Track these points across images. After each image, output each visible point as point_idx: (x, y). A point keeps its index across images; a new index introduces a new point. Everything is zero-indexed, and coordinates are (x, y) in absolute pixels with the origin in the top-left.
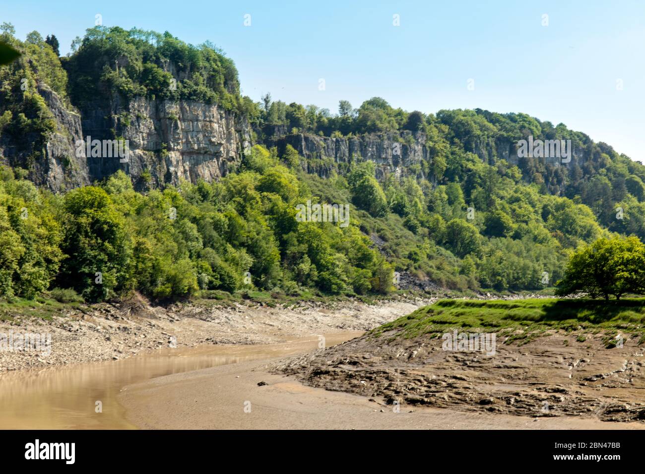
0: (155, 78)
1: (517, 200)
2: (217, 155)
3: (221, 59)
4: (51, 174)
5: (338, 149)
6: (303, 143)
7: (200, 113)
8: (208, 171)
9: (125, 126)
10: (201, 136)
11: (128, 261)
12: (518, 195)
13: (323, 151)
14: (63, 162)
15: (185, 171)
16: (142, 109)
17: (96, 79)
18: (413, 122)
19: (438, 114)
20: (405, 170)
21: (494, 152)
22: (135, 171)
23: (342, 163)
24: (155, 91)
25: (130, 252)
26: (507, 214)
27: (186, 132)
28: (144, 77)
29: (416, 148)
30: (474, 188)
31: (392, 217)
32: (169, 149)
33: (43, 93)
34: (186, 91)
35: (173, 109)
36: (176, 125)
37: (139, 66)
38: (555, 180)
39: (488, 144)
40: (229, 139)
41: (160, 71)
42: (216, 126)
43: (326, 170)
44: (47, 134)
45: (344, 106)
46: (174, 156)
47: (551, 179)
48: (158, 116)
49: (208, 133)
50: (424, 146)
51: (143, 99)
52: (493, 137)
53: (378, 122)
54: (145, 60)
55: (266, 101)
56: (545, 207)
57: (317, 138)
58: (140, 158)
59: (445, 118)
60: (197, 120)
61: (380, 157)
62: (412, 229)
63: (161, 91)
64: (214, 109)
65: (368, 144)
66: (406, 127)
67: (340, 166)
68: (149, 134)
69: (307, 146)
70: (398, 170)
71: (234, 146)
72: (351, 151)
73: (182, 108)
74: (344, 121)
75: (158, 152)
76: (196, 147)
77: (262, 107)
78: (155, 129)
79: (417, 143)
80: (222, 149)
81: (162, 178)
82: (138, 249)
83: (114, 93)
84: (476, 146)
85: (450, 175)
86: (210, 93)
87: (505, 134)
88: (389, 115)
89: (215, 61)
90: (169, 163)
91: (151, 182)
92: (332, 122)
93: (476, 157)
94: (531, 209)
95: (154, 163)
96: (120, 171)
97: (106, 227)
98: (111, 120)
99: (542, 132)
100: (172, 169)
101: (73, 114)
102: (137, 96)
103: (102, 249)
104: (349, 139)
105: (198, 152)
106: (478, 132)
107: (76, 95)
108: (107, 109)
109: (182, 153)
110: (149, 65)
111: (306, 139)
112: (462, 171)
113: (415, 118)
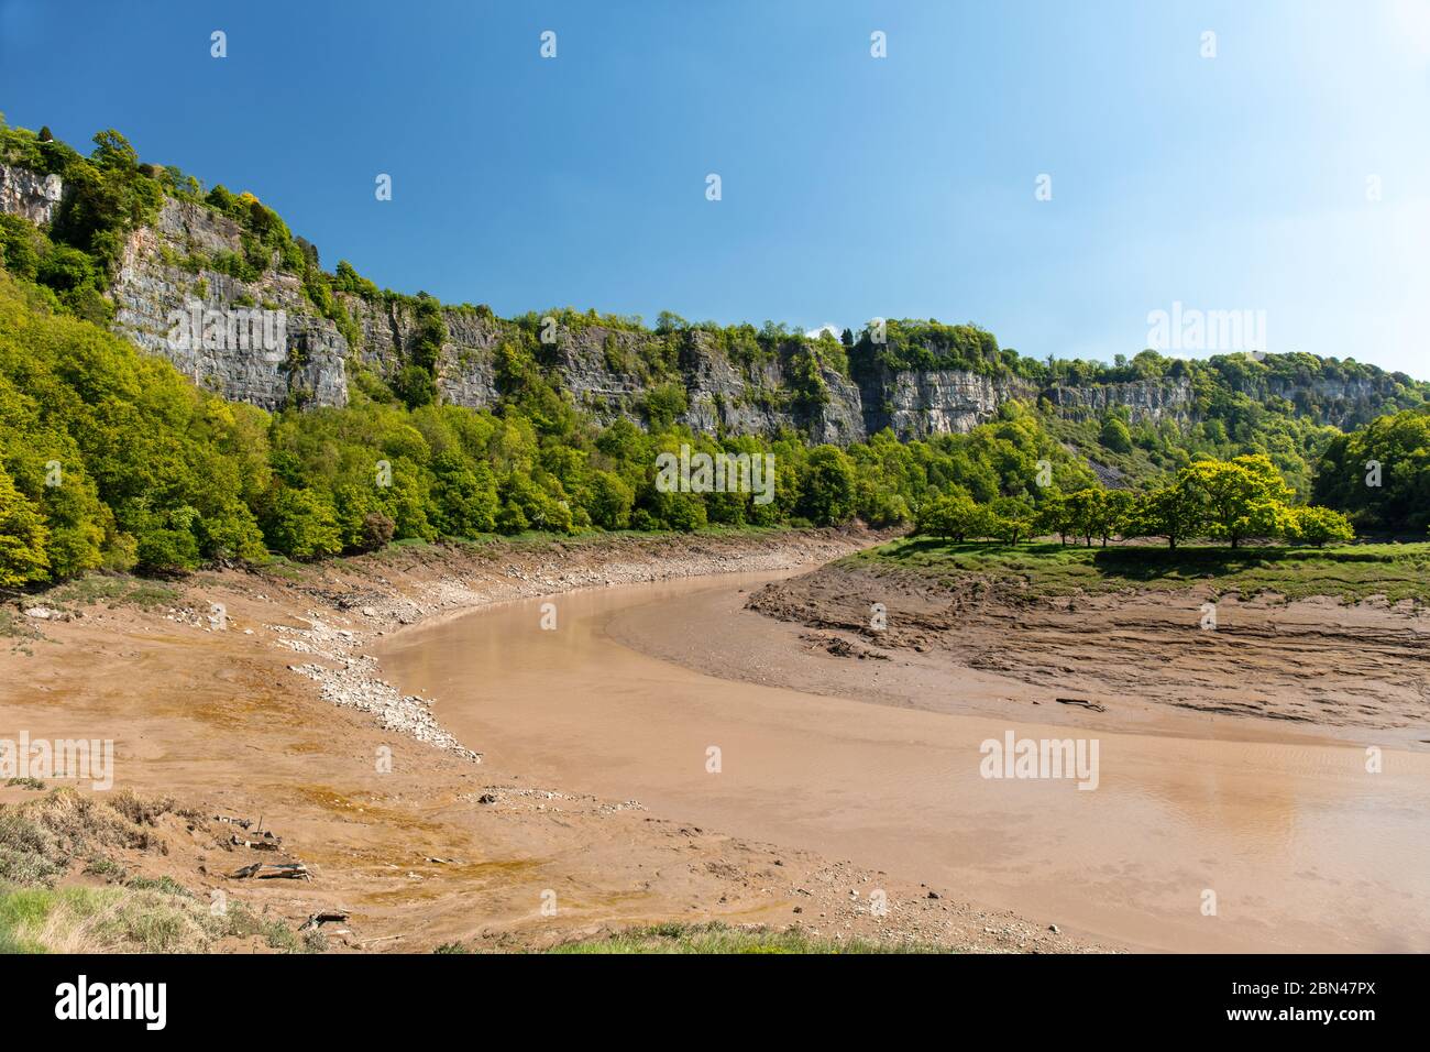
0: (918, 356)
1: (1277, 432)
2: (974, 410)
3: (980, 335)
4: (827, 433)
5: (1094, 397)
6: (1060, 395)
7: (957, 379)
8: (965, 423)
9: (893, 393)
10: (958, 397)
11: (852, 497)
12: (1279, 427)
13: (1079, 400)
14: (838, 424)
15: (945, 424)
16: (908, 379)
17: (871, 361)
18: (1176, 369)
19: (1211, 360)
20: (1166, 410)
21: (1266, 389)
22: (902, 426)
23: (1099, 409)
24: (919, 366)
25: (853, 490)
26: (1262, 445)
27: (945, 394)
28: (910, 355)
29: (1179, 391)
30: (1238, 422)
31: (1137, 452)
32: (930, 408)
33: (825, 375)
34: (944, 363)
35: (933, 378)
36: (936, 389)
37: (906, 347)
38: (1336, 411)
39: (1258, 383)
40: (986, 395)
41: (922, 350)
42: (971, 388)
43: (1082, 416)
44: (824, 404)
45: (1119, 359)
46: (934, 413)
47: (1330, 410)
48: (921, 383)
49: (964, 393)
50: (1188, 389)
51: (909, 373)
52: (1265, 376)
53: (1143, 372)
54: (912, 340)
55: (1050, 359)
56: (1308, 437)
57: (1073, 390)
58: (906, 416)
59: (1218, 362)
60: (955, 385)
61: (1138, 402)
62: (1156, 462)
63: (923, 364)
64: (970, 376)
65: (1126, 392)
66: (1170, 374)
67: (1096, 411)
68: (913, 399)
69: (1064, 398)
70: (1158, 411)
71: (992, 402)
72: (1108, 398)
73: (941, 377)
74: (1118, 371)
75: (921, 411)
76: (954, 405)
77: (1047, 365)
78: (919, 394)
79: (1180, 386)
80: (978, 405)
81: (925, 430)
82: (860, 488)
83: (885, 370)
84: (1245, 385)
85: (1214, 412)
86: (965, 362)
87: (1279, 373)
88: (1156, 364)
89: (973, 337)
90: (930, 418)
91: (914, 434)
92: (1108, 372)
93: (1244, 395)
94: (1291, 440)
95: (918, 419)
96: (887, 428)
97: (833, 473)
98: (882, 390)
99: (1323, 367)
100: (933, 423)
101: (852, 388)
102: (903, 369)
103: (830, 489)
104: (1107, 389)
105: (957, 409)
106: (1247, 373)
107: (856, 373)
108: (880, 381)
109: (943, 411)
110: (914, 346)
111: (1063, 391)
112: (1228, 408)
113: (1178, 365)
